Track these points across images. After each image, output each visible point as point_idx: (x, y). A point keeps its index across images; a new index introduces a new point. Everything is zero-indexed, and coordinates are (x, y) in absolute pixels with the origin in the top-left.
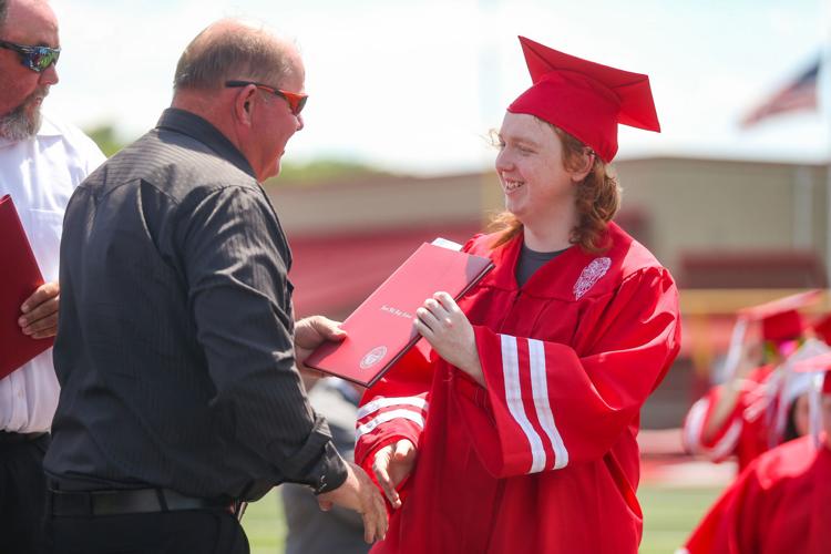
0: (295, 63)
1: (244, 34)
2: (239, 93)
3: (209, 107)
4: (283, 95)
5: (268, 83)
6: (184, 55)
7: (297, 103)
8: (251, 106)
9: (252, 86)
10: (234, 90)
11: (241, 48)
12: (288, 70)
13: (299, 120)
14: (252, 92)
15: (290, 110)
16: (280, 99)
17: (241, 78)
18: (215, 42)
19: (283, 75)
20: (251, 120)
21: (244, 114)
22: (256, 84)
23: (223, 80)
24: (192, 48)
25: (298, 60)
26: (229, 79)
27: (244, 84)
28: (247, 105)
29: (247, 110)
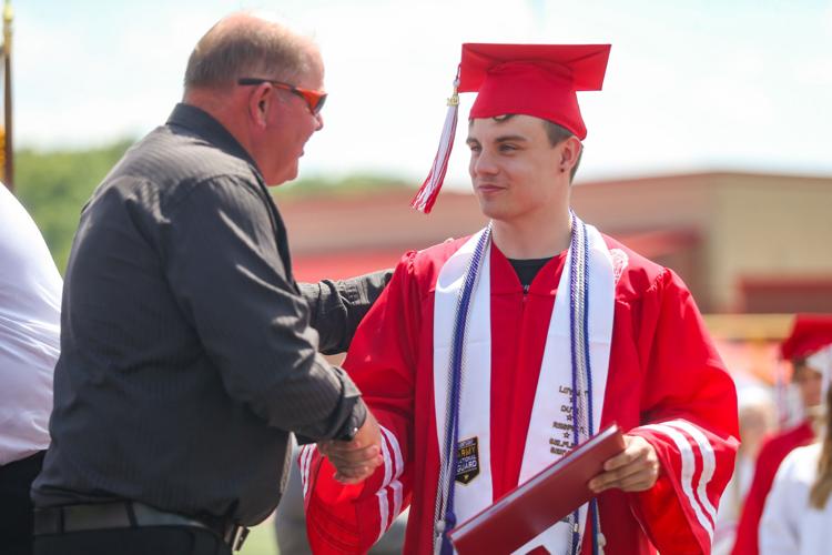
0: (314, 59)
1: (258, 28)
2: (253, 92)
3: (221, 107)
4: (300, 94)
5: (285, 81)
6: (195, 52)
7: (316, 102)
8: (266, 106)
9: (267, 85)
10: (248, 88)
11: (256, 43)
12: (306, 67)
13: (319, 119)
14: (267, 90)
15: (308, 110)
16: (297, 97)
17: (256, 75)
18: (227, 37)
19: (300, 72)
20: (266, 120)
21: (259, 114)
22: (272, 82)
23: (236, 77)
24: (203, 43)
25: (317, 56)
26: (244, 76)
27: (260, 82)
28: (262, 104)
29: (263, 110)
